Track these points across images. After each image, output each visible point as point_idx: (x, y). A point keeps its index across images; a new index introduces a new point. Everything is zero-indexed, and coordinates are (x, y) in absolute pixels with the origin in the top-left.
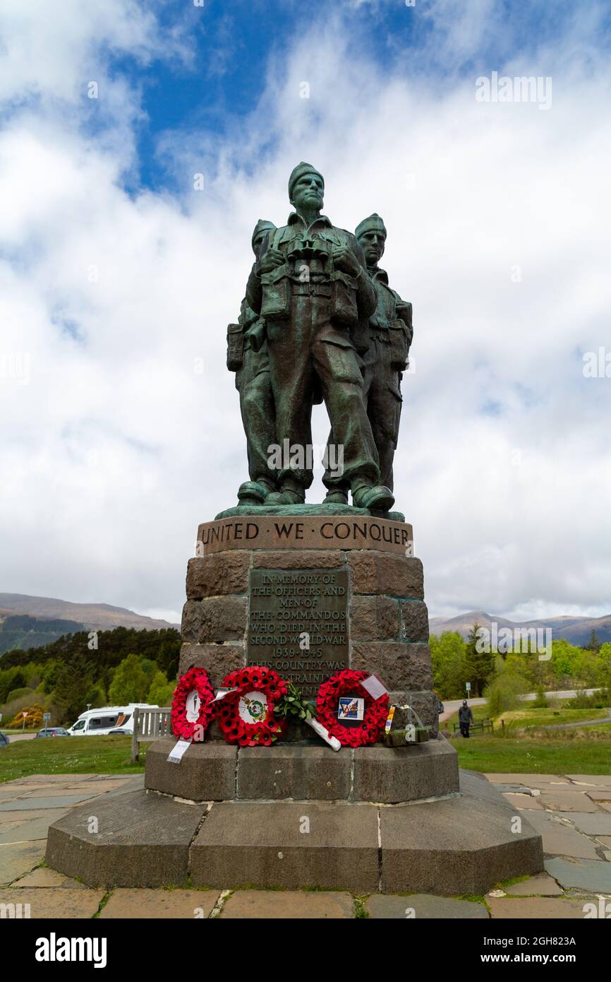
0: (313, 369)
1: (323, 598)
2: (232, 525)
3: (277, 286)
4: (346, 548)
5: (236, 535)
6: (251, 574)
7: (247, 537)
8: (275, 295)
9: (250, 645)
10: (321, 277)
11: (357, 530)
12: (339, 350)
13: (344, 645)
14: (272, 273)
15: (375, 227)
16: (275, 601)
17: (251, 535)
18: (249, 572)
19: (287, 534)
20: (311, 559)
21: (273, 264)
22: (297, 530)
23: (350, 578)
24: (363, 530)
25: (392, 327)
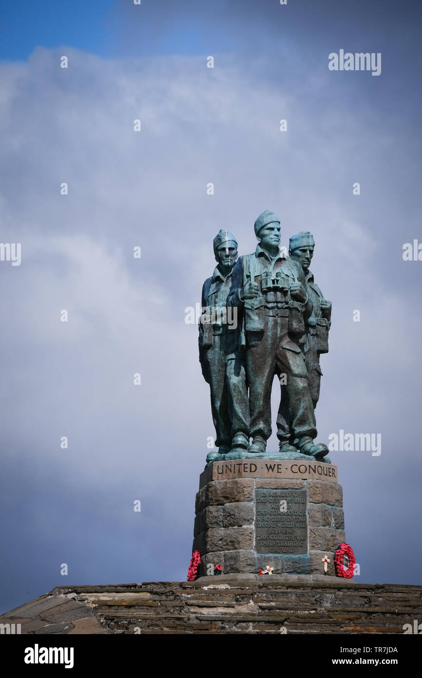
0: (276, 364)
1: (294, 505)
2: (241, 464)
3: (258, 311)
4: (304, 478)
5: (244, 470)
6: (256, 491)
7: (251, 471)
8: (256, 317)
9: (257, 527)
10: (283, 304)
11: (311, 469)
12: (295, 355)
13: (306, 528)
14: (252, 301)
15: (308, 244)
16: (269, 505)
17: (253, 469)
18: (254, 490)
19: (273, 470)
20: (287, 484)
21: (253, 294)
22: (278, 468)
23: (308, 494)
24: (314, 468)
25: (319, 323)
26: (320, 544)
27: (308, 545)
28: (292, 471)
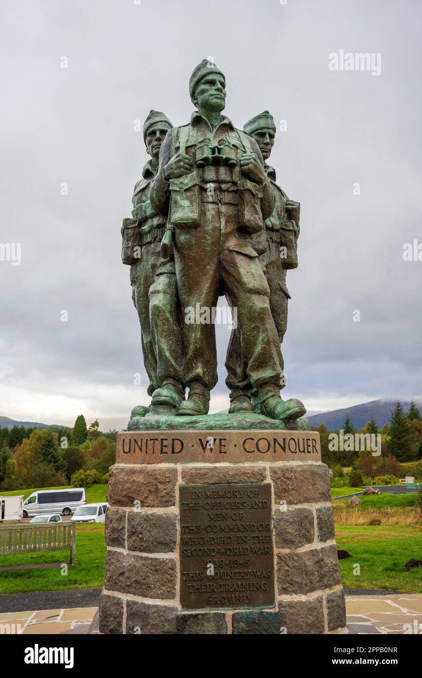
0: (221, 276)
1: (249, 511)
2: (157, 440)
3: (188, 194)
5: (162, 449)
6: (180, 489)
7: (173, 452)
8: (186, 203)
9: (183, 555)
10: (229, 185)
11: (277, 444)
12: (248, 260)
13: (269, 553)
14: (181, 180)
15: (266, 126)
16: (204, 515)
17: (177, 449)
18: (177, 488)
20: (237, 474)
21: (182, 169)
22: (221, 445)
23: (272, 491)
24: (282, 444)
25: (284, 227)
26: (297, 583)
27: (276, 586)
28: (245, 449)
